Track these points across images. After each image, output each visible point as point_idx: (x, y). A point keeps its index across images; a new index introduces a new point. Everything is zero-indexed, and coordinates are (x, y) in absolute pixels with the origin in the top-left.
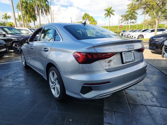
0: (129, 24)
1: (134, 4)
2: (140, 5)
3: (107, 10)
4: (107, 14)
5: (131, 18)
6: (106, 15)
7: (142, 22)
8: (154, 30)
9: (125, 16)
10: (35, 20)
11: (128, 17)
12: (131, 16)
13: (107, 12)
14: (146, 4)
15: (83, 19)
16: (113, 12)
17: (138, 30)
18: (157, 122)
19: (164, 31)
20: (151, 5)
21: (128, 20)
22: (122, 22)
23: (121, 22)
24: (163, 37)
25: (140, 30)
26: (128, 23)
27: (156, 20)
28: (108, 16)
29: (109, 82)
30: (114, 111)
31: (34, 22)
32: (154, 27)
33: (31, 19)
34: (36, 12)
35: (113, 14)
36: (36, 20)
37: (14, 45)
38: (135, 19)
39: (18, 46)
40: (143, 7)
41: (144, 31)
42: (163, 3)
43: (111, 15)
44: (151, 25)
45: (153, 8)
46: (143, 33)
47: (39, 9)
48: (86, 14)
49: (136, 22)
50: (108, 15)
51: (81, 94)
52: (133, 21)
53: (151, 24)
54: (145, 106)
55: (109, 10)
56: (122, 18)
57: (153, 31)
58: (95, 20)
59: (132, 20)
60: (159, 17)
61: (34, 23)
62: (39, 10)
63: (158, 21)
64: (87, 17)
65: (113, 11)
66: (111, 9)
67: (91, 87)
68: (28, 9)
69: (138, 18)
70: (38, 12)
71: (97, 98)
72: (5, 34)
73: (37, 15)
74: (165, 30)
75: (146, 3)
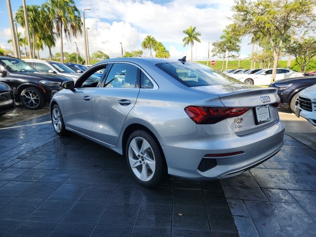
0: (226, 59)
1: (237, 26)
2: (249, 27)
3: (187, 33)
4: (187, 40)
5: (230, 49)
6: (185, 42)
7: (249, 56)
8: (271, 71)
9: (220, 45)
10: (51, 46)
11: (225, 47)
12: (229, 44)
13: (188, 36)
14: (258, 27)
15: (145, 46)
16: (198, 37)
17: (244, 70)
18: (309, 211)
19: (288, 74)
20: (267, 27)
21: (225, 52)
22: (214, 55)
23: (212, 55)
24: (291, 85)
25: (247, 70)
26: (224, 57)
27: (275, 54)
28: (190, 43)
29: (242, 152)
30: (242, 200)
31: (49, 48)
32: (269, 65)
33: (43, 42)
34: (55, 30)
35: (199, 41)
36: (54, 44)
37: (23, 93)
38: (237, 51)
39: (31, 95)
40: (253, 30)
41: (253, 72)
42: (285, 27)
43: (195, 41)
44: (264, 62)
45: (268, 33)
46: (252, 76)
47: (60, 24)
48: (149, 37)
49: (238, 56)
50: (189, 41)
51: (199, 171)
52: (234, 53)
53: (264, 60)
54: (286, 190)
55: (190, 31)
56: (214, 48)
57: (269, 72)
58: (166, 49)
59: (231, 52)
60: (280, 48)
61: (50, 50)
62: (62, 27)
63: (278, 55)
64: (151, 42)
65: (199, 34)
66: (194, 30)
67: (215, 160)
68: (38, 23)
69: (241, 48)
70: (58, 30)
71: (224, 177)
72: (6, 72)
73: (55, 36)
74: (288, 71)
75: (259, 24)
